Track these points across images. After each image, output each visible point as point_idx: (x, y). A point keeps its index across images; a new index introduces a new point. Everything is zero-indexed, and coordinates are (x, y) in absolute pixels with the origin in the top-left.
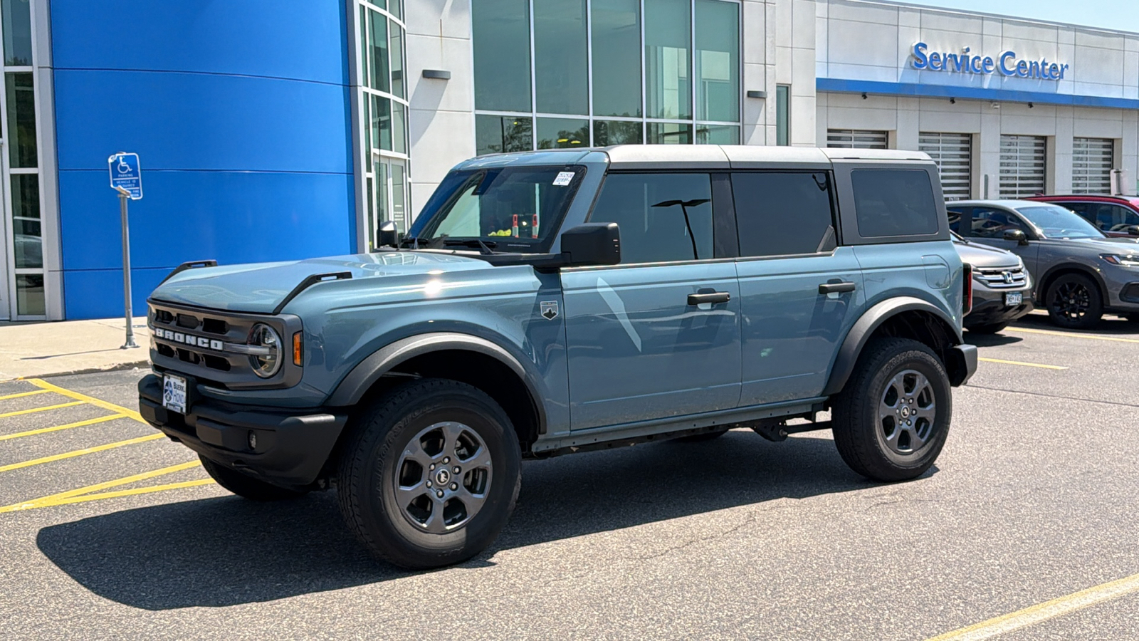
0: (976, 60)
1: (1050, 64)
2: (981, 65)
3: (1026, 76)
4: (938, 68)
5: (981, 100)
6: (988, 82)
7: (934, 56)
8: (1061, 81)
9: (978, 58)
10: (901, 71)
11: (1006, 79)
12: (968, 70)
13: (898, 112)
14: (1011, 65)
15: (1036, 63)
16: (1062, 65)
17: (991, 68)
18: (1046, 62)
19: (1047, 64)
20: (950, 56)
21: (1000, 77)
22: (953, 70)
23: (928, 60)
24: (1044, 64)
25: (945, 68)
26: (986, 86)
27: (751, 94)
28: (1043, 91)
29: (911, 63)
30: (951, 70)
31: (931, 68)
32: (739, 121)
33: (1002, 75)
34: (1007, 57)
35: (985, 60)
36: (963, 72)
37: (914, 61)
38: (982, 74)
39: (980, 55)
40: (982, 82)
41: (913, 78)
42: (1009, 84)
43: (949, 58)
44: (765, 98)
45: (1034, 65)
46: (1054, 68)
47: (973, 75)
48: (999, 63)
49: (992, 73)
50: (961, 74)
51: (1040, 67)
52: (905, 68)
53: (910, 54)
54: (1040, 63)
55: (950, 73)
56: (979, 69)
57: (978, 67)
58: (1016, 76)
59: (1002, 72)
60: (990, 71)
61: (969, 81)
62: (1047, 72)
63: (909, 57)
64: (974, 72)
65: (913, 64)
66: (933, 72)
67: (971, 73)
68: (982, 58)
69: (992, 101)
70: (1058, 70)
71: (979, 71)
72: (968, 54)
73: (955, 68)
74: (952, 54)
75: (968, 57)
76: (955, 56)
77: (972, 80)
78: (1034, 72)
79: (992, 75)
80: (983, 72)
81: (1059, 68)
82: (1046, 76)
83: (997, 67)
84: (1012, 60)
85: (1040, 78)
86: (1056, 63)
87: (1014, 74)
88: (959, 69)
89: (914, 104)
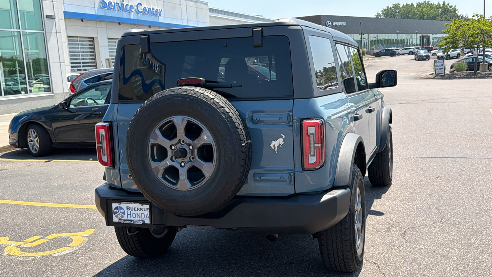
0: (127, 6)
1: (155, 9)
2: (129, 8)
3: (147, 14)
4: (112, 9)
5: (131, 24)
6: (133, 16)
7: (110, 3)
8: (160, 17)
9: (127, 5)
10: (96, 9)
11: (139, 15)
12: (124, 10)
13: (98, 28)
14: (141, 9)
15: (150, 8)
16: (160, 10)
17: (133, 10)
18: (154, 8)
19: (154, 9)
20: (116, 3)
21: (137, 14)
22: (118, 10)
23: (108, 5)
24: (153, 9)
25: (115, 9)
26: (132, 18)
27: (47, 16)
28: (154, 21)
29: (100, 6)
30: (117, 10)
31: (109, 9)
32: (43, 30)
33: (137, 13)
34: (139, 5)
35: (130, 6)
36: (122, 11)
37: (101, 5)
38: (130, 12)
39: (128, 4)
40: (130, 15)
41: (102, 13)
42: (140, 17)
43: (116, 5)
44: (55, 19)
45: (149, 9)
46: (157, 11)
47: (126, 13)
48: (136, 8)
49: (134, 12)
50: (121, 12)
51: (152, 10)
52: (98, 8)
53: (99, 2)
54: (151, 9)
55: (117, 11)
56: (129, 10)
57: (128, 9)
58: (143, 14)
59: (138, 12)
60: (133, 11)
61: (125, 15)
62: (155, 13)
63: (99, 3)
64: (126, 11)
65: (101, 6)
66: (110, 11)
67: (125, 12)
68: (129, 5)
69: (135, 25)
70: (158, 12)
71: (129, 11)
72: (123, 3)
73: (119, 9)
74: (117, 2)
75: (123, 4)
76: (118, 4)
77: (126, 15)
78: (150, 12)
79: (134, 13)
80: (130, 11)
81: (159, 11)
82: (154, 14)
83: (135, 9)
84: (141, 7)
85: (152, 15)
86: (157, 9)
87: (142, 13)
88: (120, 10)
89: (103, 25)
